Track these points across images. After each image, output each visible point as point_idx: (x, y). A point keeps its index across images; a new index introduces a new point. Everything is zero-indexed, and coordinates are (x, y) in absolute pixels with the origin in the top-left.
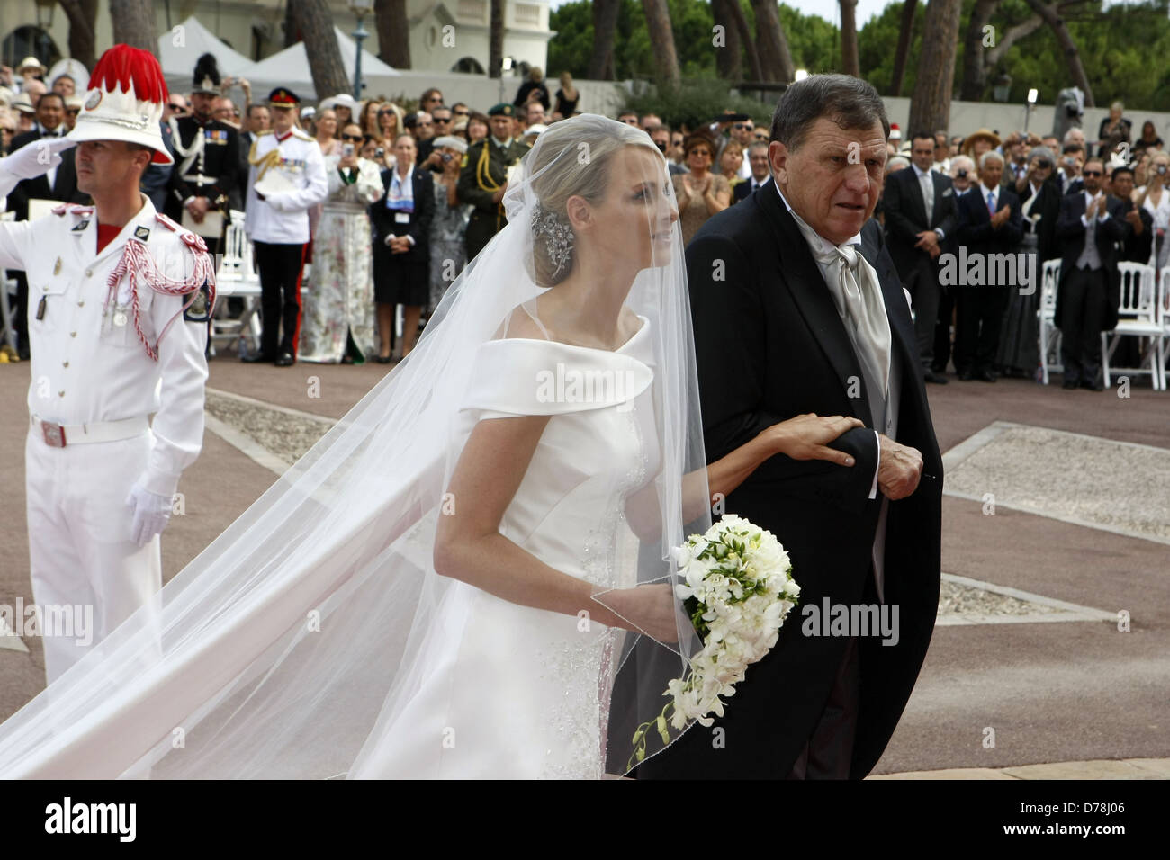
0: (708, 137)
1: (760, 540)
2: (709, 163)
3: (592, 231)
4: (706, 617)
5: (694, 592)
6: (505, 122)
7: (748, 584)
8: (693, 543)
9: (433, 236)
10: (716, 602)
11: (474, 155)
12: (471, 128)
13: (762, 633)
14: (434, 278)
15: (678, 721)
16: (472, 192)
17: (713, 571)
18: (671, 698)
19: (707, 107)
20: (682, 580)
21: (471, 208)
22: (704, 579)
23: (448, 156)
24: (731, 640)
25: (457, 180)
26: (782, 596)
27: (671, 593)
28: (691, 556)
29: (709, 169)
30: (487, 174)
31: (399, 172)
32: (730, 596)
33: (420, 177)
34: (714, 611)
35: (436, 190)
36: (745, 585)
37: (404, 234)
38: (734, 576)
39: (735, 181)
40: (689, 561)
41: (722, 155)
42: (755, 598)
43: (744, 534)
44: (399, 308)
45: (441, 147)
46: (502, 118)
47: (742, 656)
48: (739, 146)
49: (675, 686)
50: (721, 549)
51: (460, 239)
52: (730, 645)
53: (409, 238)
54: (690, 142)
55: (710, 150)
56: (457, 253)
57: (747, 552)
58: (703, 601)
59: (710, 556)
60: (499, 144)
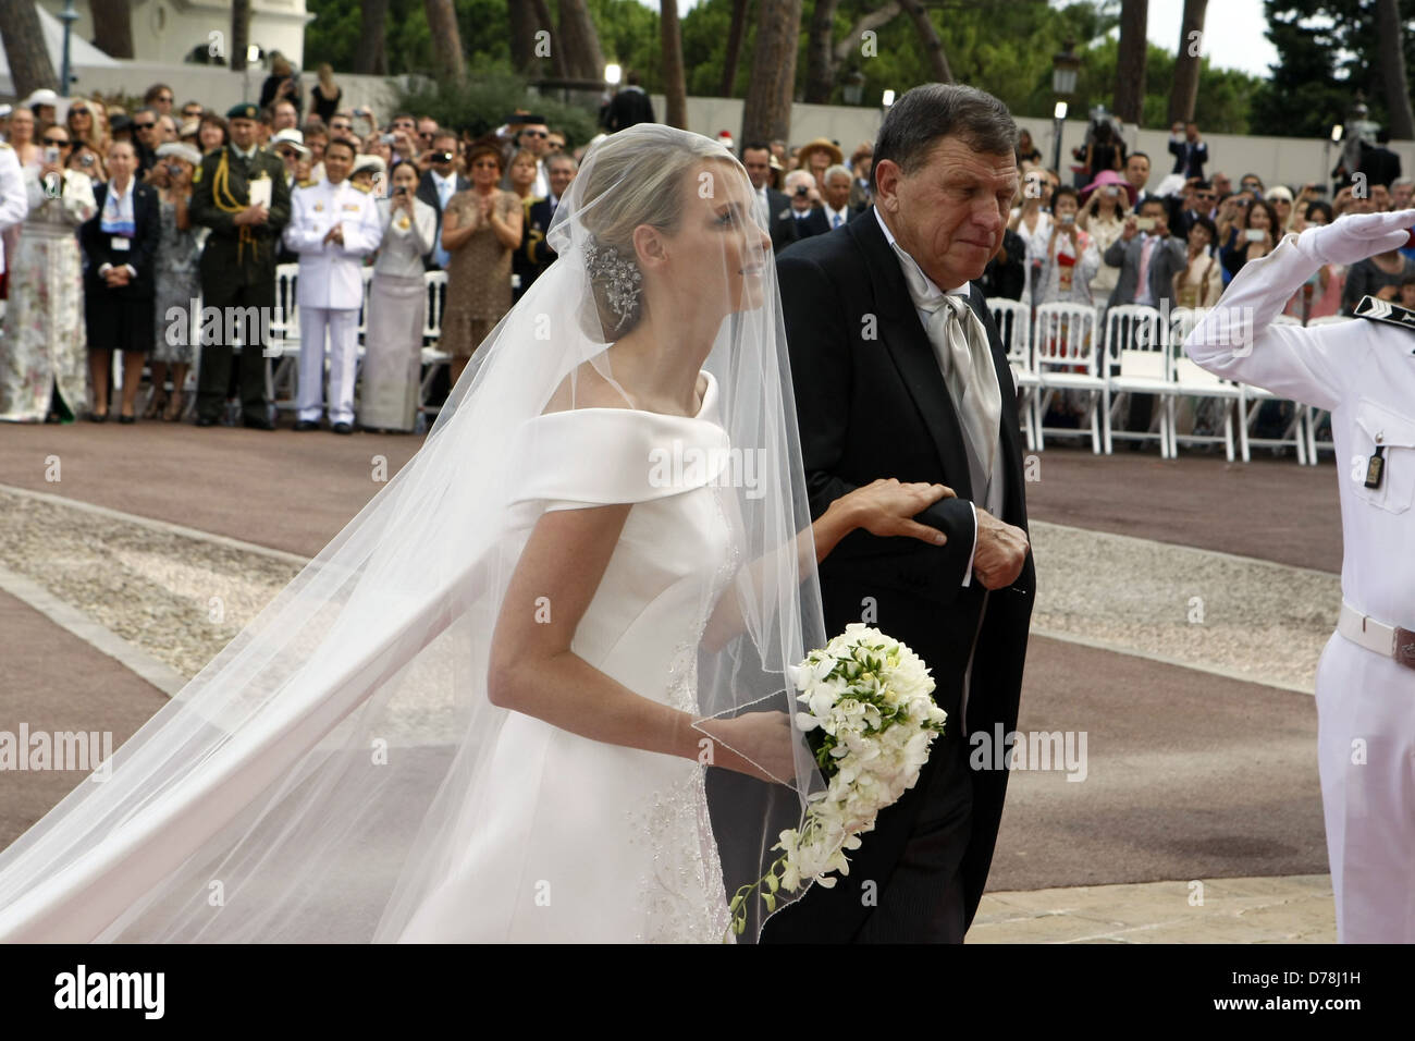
0: (495, 145)
1: (897, 656)
2: (497, 177)
3: (666, 269)
4: (834, 753)
5: (820, 721)
6: (247, 126)
7: (887, 711)
8: (814, 660)
9: (158, 265)
10: (848, 735)
11: (209, 166)
12: (203, 134)
13: (902, 770)
14: (159, 319)
15: (790, 881)
16: (207, 213)
17: (845, 696)
18: (782, 853)
19: (498, 109)
20: (804, 708)
21: (206, 231)
22: (834, 706)
23: (176, 168)
24: (866, 781)
25: (188, 196)
26: (925, 725)
27: (787, 723)
28: (813, 677)
29: (498, 185)
30: (226, 190)
31: (117, 187)
32: (866, 726)
33: (142, 193)
34: (846, 745)
35: (162, 208)
36: (884, 712)
37: (122, 263)
38: (870, 701)
39: (530, 200)
40: (811, 682)
41: (511, 167)
42: (895, 727)
43: (878, 648)
44: (118, 355)
45: (167, 157)
46: (244, 121)
47: (878, 799)
48: (531, 157)
49: (787, 838)
50: (852, 668)
51: (193, 270)
52: (864, 787)
53: (130, 268)
54: (474, 152)
55: (498, 161)
56: (188, 286)
57: (885, 670)
58: (833, 734)
59: (839, 676)
60: (240, 154)
